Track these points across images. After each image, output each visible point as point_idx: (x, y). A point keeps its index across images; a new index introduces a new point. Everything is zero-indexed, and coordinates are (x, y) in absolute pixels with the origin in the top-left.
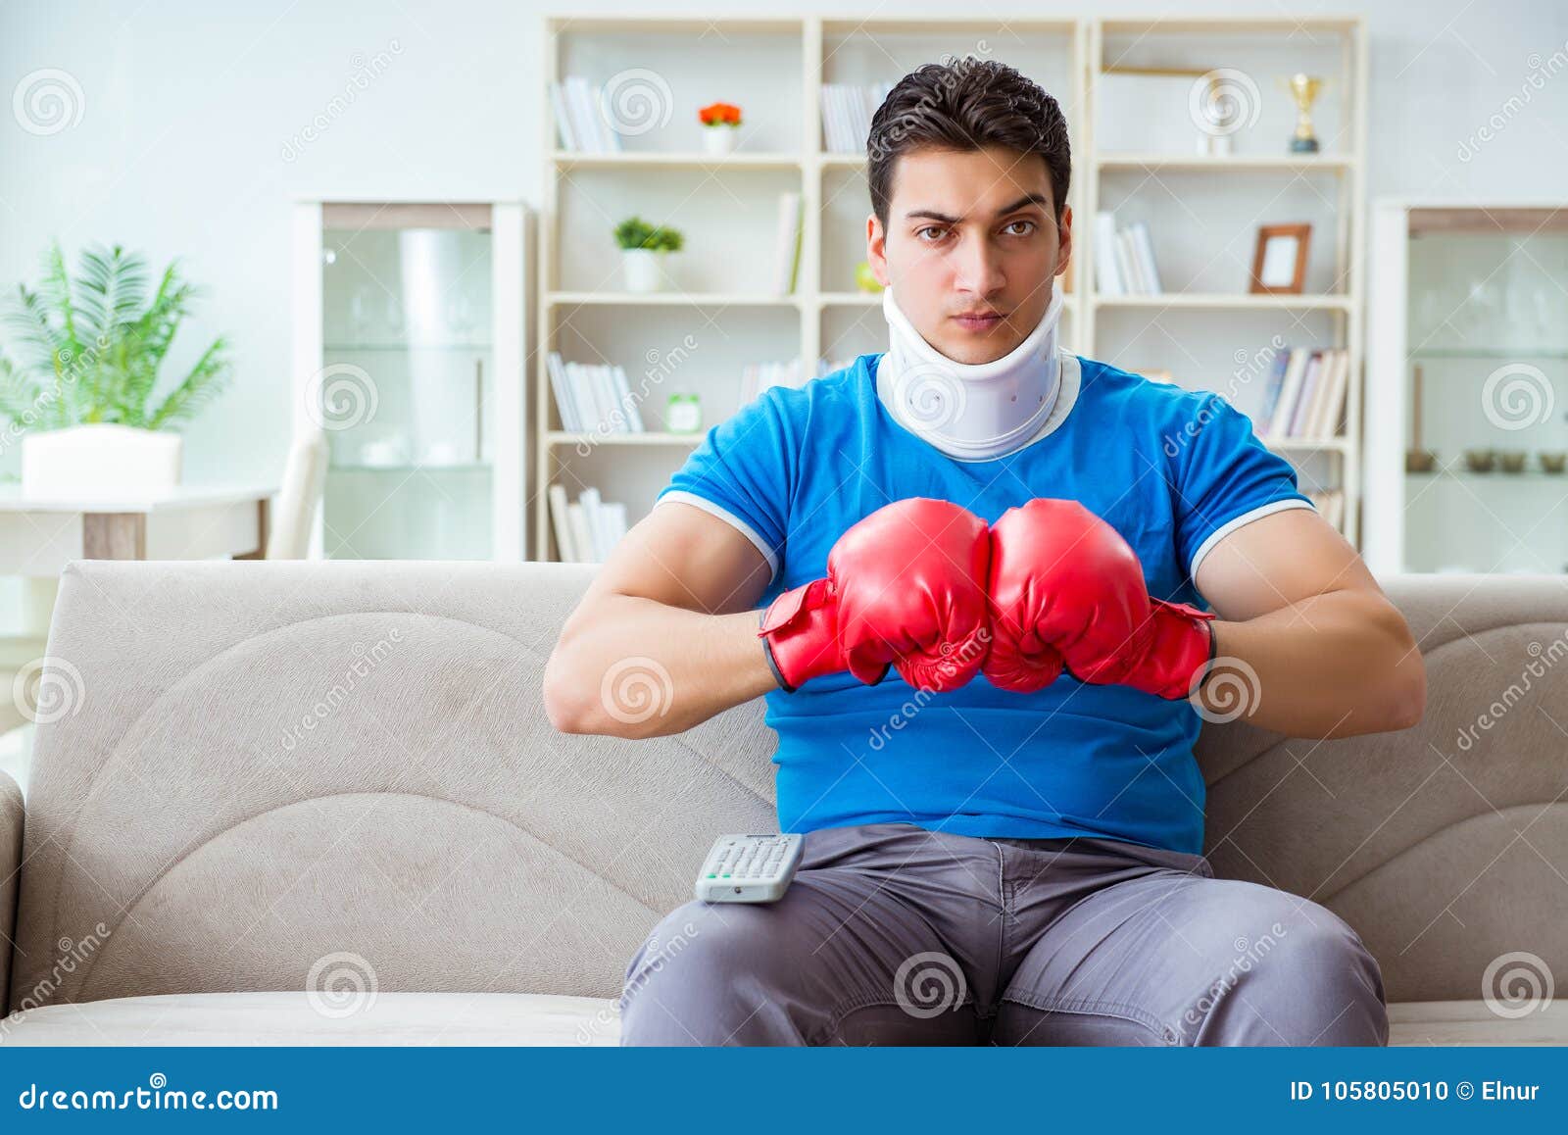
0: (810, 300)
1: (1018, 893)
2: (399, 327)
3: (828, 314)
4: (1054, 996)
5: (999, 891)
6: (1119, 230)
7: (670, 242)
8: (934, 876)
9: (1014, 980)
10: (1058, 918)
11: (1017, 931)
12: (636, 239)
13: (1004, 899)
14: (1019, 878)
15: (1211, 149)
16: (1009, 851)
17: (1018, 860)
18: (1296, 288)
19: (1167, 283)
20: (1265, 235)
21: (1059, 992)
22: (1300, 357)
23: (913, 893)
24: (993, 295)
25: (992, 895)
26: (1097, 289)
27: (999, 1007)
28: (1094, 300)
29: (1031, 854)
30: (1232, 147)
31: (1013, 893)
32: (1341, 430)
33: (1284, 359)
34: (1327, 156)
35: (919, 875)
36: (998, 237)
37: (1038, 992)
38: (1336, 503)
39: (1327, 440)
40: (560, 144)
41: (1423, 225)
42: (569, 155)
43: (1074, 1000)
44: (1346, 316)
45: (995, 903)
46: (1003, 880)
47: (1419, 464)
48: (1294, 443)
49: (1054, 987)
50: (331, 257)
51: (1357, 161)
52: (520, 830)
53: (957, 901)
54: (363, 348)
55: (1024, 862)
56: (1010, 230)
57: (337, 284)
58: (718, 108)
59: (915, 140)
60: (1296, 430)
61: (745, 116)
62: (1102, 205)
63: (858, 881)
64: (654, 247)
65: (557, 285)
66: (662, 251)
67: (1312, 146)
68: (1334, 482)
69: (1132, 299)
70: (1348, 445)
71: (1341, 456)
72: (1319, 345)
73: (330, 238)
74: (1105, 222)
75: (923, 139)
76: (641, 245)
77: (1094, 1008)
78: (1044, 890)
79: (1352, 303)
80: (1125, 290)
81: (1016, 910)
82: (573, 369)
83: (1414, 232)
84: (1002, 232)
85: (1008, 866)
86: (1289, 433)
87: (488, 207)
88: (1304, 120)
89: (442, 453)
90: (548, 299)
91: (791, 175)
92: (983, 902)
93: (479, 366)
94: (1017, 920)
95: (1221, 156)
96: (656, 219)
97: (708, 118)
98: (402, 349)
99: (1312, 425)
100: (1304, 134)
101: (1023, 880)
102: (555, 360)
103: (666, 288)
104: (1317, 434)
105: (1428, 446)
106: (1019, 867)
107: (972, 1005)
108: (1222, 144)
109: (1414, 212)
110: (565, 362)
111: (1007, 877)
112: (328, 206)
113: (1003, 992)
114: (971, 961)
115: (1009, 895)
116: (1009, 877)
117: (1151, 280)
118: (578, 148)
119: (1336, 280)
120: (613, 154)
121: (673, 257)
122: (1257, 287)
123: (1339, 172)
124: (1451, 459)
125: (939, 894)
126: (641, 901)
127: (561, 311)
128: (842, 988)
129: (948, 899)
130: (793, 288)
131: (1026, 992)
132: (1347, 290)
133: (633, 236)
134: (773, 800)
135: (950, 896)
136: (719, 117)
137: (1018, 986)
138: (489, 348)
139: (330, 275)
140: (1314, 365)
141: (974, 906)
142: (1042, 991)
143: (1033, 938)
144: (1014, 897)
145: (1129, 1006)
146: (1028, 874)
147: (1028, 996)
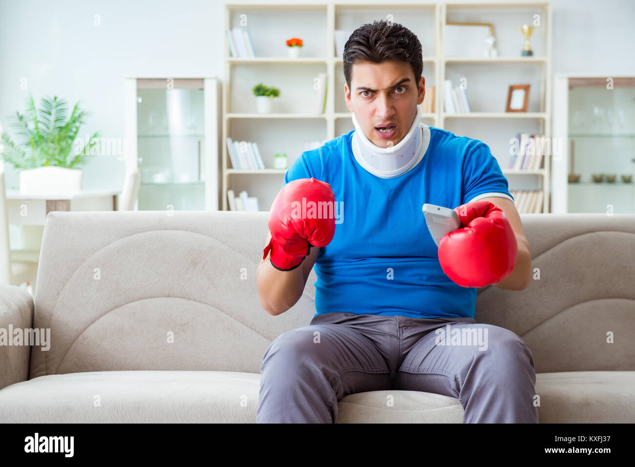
0: (331, 116)
1: (405, 332)
2: (166, 129)
3: (338, 122)
4: (417, 368)
6: (453, 87)
7: (275, 93)
9: (403, 364)
10: (419, 341)
11: (404, 346)
12: (261, 92)
13: (399, 334)
14: (404, 326)
15: (490, 54)
16: (401, 317)
17: (404, 320)
18: (524, 110)
19: (472, 109)
20: (512, 89)
21: (419, 367)
24: (390, 117)
25: (395, 333)
26: (445, 111)
27: (398, 374)
28: (443, 115)
30: (499, 54)
31: (403, 332)
32: (542, 166)
33: (519, 138)
34: (536, 58)
35: (368, 326)
36: (392, 95)
38: (540, 195)
39: (536, 170)
40: (231, 55)
41: (575, 84)
42: (235, 59)
43: (424, 370)
44: (544, 121)
45: (396, 336)
46: (399, 327)
47: (573, 180)
48: (524, 172)
49: (417, 365)
50: (140, 100)
51: (548, 59)
53: (383, 335)
54: (154, 136)
55: (407, 321)
56: (396, 91)
57: (143, 111)
58: (293, 40)
59: (357, 58)
60: (524, 166)
61: (305, 43)
62: (447, 77)
64: (268, 95)
65: (230, 111)
66: (272, 97)
67: (530, 53)
68: (539, 187)
69: (459, 115)
70: (545, 172)
71: (542, 177)
72: (533, 132)
73: (140, 92)
74: (448, 84)
76: (263, 95)
77: (431, 371)
78: (414, 330)
79: (546, 116)
80: (456, 111)
81: (404, 338)
82: (236, 143)
83: (571, 87)
84: (393, 93)
85: (401, 322)
86: (522, 168)
87: (202, 80)
88: (527, 43)
89: (184, 178)
90: (226, 116)
91: (323, 66)
92: (391, 336)
93: (199, 143)
94: (404, 342)
95: (494, 57)
96: (269, 84)
97: (290, 44)
98: (167, 136)
99: (531, 165)
100: (527, 49)
101: (406, 327)
102: (229, 141)
103: (273, 112)
104: (533, 168)
105: (577, 172)
106: (404, 323)
107: (389, 373)
108: (494, 52)
109: (571, 79)
110: (233, 141)
112: (139, 80)
113: (399, 367)
114: (388, 357)
115: (401, 332)
116: (401, 326)
117: (466, 107)
118: (238, 56)
119: (540, 107)
120: (252, 58)
121: (276, 99)
122: (509, 109)
123: (541, 64)
124: (586, 177)
125: (376, 333)
127: (232, 121)
128: (341, 364)
130: (324, 111)
132: (544, 111)
133: (260, 91)
135: (380, 334)
136: (294, 43)
138: (203, 136)
139: (139, 107)
141: (389, 337)
142: (413, 366)
143: (410, 349)
144: (403, 334)
145: (443, 370)
146: (408, 325)
147: (408, 369)
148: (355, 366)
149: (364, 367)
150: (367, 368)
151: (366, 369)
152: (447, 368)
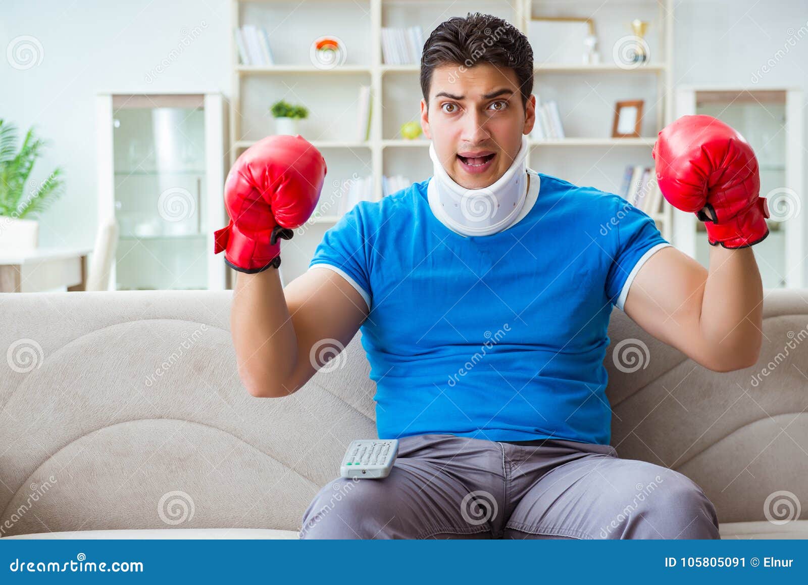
1: (513, 468)
2: (154, 162)
4: (535, 525)
5: (503, 468)
6: (542, 105)
7: (301, 113)
8: (468, 461)
9: (513, 516)
10: (536, 482)
11: (513, 490)
12: (283, 112)
13: (506, 472)
14: (513, 461)
15: (590, 59)
16: (508, 446)
17: (512, 451)
18: (636, 134)
19: (567, 132)
20: (619, 107)
21: (538, 523)
22: (639, 171)
23: (456, 470)
24: (482, 142)
25: (499, 471)
27: (504, 531)
29: (519, 447)
30: (601, 60)
31: (511, 469)
32: (660, 210)
33: (630, 173)
34: (652, 64)
35: (458, 461)
36: (487, 112)
37: (526, 523)
40: (241, 62)
41: (704, 100)
42: (246, 67)
43: (547, 528)
45: (501, 475)
46: (505, 462)
49: (535, 520)
50: (117, 124)
51: (668, 66)
52: (236, 438)
53: (481, 474)
54: (137, 173)
55: (516, 452)
56: (493, 107)
57: (121, 139)
59: (441, 60)
63: (426, 464)
64: (292, 116)
65: (240, 137)
66: (297, 118)
67: (644, 58)
69: (548, 142)
70: (664, 218)
71: (661, 224)
72: (649, 165)
73: (116, 113)
75: (445, 59)
76: (285, 115)
77: (558, 532)
78: (527, 467)
80: (545, 137)
81: (512, 478)
84: (488, 108)
85: (508, 454)
87: (202, 96)
89: (179, 229)
90: (235, 145)
92: (493, 474)
93: (199, 182)
94: (513, 484)
95: (595, 63)
96: (292, 101)
98: (155, 173)
99: (646, 207)
101: (516, 461)
106: (513, 454)
107: (490, 531)
108: (595, 57)
109: (698, 93)
111: (507, 460)
112: (115, 96)
113: (506, 523)
115: (509, 470)
116: (509, 459)
117: (559, 131)
118: (250, 63)
119: (657, 130)
120: (269, 66)
121: (303, 121)
122: (615, 134)
125: (469, 471)
126: (304, 476)
129: (475, 473)
131: (519, 523)
133: (281, 110)
134: (374, 419)
135: (475, 471)
137: (515, 520)
138: (204, 173)
139: (117, 132)
140: (646, 176)
141: (490, 477)
142: (528, 523)
143: (522, 494)
144: (511, 472)
145: (577, 531)
146: (518, 459)
147: (521, 526)
148: (441, 527)
149: (455, 525)
150: (459, 527)
151: (457, 529)
152: (584, 529)
